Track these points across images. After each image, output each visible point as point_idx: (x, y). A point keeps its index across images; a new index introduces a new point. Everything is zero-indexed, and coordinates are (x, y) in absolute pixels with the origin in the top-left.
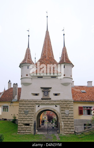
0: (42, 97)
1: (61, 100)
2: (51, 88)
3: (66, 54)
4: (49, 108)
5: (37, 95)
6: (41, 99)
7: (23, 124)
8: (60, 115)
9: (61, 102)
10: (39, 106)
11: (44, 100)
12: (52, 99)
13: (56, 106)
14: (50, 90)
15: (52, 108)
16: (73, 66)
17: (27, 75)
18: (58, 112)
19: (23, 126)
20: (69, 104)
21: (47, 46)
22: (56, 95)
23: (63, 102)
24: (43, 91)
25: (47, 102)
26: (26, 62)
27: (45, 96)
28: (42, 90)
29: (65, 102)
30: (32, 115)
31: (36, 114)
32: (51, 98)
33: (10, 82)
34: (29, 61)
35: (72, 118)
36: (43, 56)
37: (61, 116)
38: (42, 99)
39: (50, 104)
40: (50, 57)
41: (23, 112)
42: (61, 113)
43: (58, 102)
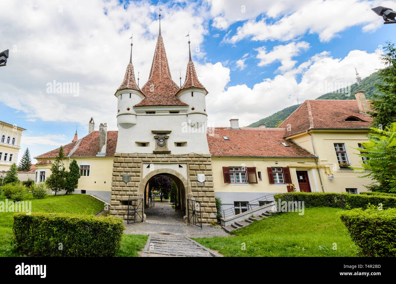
0: (154, 150)
1: (188, 155)
2: (171, 131)
3: (193, 72)
4: (167, 169)
5: (144, 145)
6: (152, 152)
7: (121, 201)
8: (188, 184)
9: (190, 159)
10: (149, 167)
11: (158, 155)
12: (173, 153)
13: (180, 166)
14: (168, 135)
15: (173, 171)
16: (207, 93)
17: (128, 109)
18: (184, 178)
19: (120, 207)
20: (204, 163)
21: (160, 59)
22: (179, 144)
23: (194, 159)
24: (156, 139)
25: (163, 160)
26: (128, 86)
27: (159, 148)
28: (155, 135)
29: (197, 159)
30: (136, 183)
31: (143, 180)
32: (170, 152)
33: (92, 122)
34: (133, 85)
35: (210, 189)
36: (153, 77)
37: (190, 185)
38: (155, 153)
39: (169, 162)
40: (165, 76)
41: (120, 178)
42: (189, 180)
43: (184, 159)
